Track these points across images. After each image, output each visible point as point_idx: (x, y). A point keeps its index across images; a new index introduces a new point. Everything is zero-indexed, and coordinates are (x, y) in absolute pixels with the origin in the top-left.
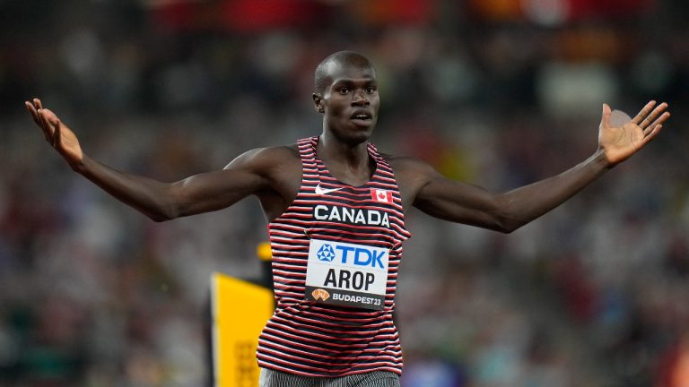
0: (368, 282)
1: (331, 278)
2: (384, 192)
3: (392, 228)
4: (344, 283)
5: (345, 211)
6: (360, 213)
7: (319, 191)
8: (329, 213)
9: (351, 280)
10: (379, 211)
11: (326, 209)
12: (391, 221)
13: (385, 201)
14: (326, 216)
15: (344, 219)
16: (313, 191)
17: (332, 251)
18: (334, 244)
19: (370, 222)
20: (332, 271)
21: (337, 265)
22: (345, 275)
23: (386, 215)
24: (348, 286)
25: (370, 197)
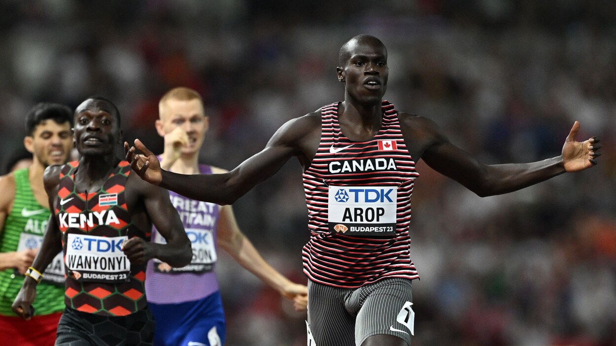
0: (378, 215)
1: (348, 215)
2: (389, 142)
3: (398, 169)
4: (359, 218)
5: (355, 163)
6: (369, 162)
7: (333, 151)
8: (341, 167)
9: (364, 215)
10: (385, 158)
11: (339, 164)
12: (396, 164)
13: (390, 149)
14: (339, 170)
15: (354, 170)
16: (328, 151)
17: (346, 194)
18: (347, 189)
19: (378, 168)
20: (348, 210)
21: (352, 205)
22: (359, 212)
23: (391, 161)
24: (362, 220)
25: (377, 148)
